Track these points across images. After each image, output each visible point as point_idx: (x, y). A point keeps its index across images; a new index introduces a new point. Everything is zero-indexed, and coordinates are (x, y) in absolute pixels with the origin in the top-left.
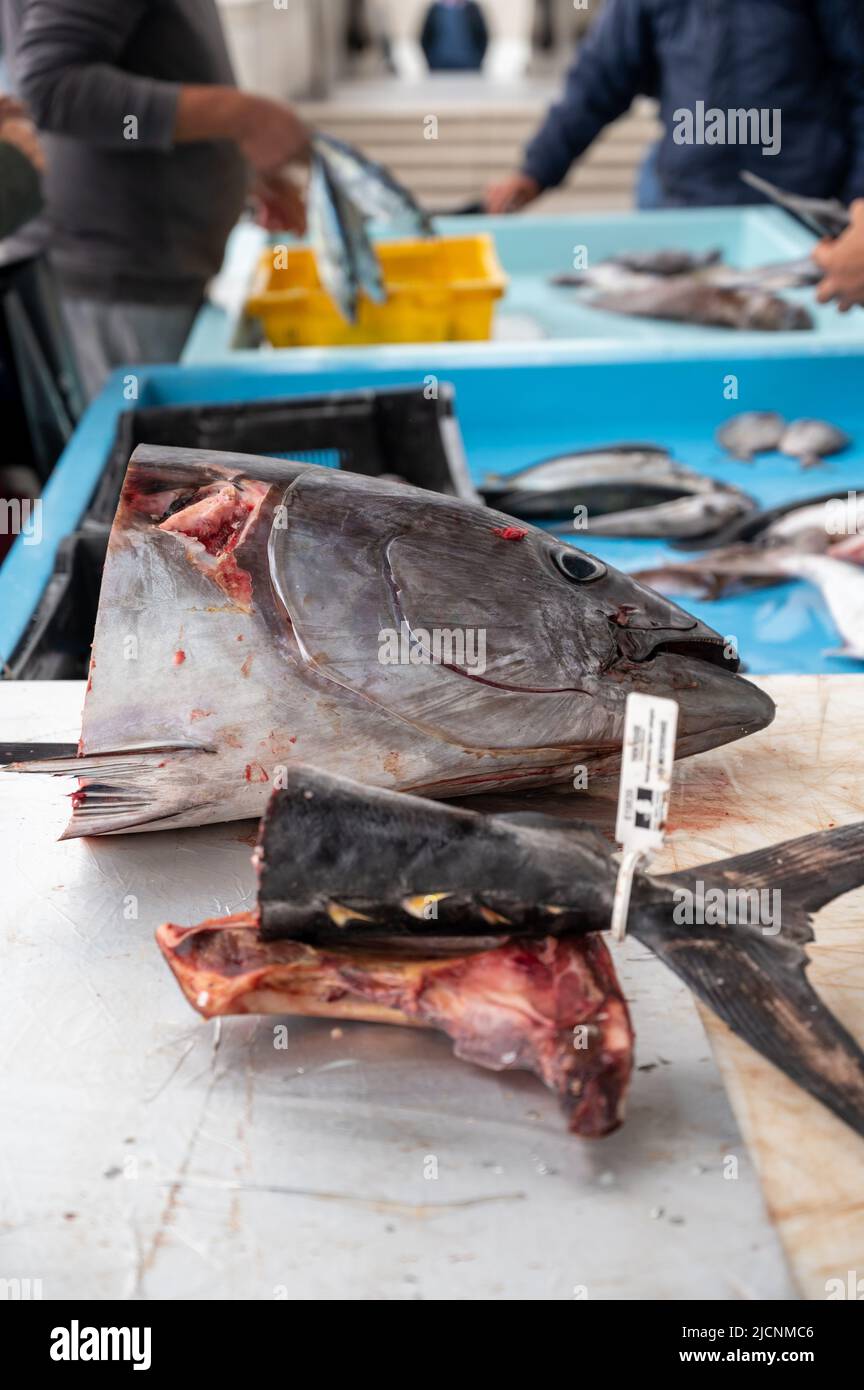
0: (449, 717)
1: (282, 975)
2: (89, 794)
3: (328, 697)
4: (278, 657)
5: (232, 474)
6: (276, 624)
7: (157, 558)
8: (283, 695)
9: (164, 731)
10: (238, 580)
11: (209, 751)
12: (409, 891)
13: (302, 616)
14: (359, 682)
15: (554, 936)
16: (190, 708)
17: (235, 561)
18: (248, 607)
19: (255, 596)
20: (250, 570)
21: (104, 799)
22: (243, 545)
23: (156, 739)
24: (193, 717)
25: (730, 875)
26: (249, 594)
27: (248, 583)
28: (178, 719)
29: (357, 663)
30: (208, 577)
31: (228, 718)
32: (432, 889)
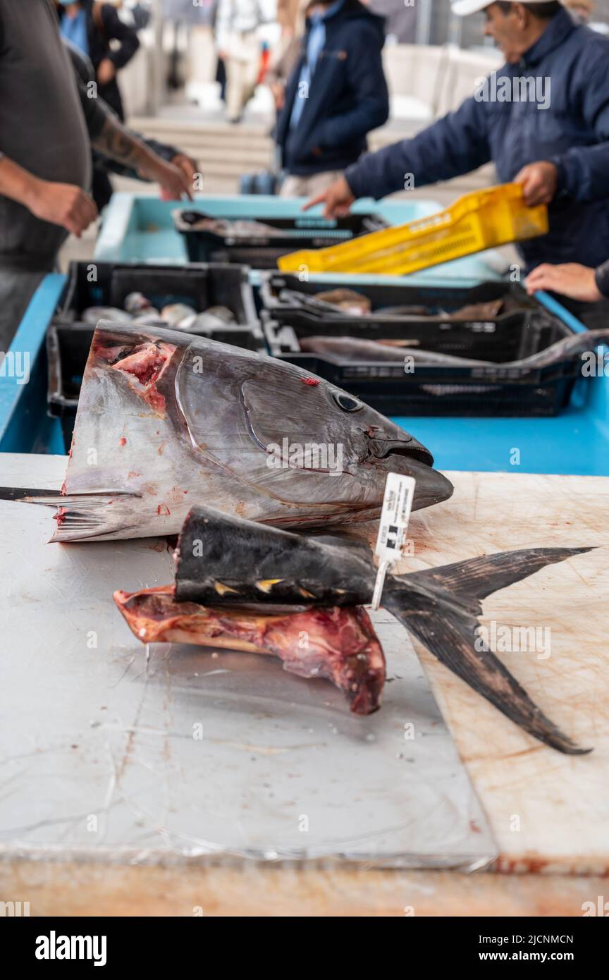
0: (273, 484)
1: (187, 621)
2: (67, 517)
3: (206, 469)
4: (180, 444)
5: (155, 339)
6: (178, 426)
7: (111, 384)
8: (181, 466)
9: (113, 483)
10: (157, 400)
11: (137, 496)
12: (260, 577)
13: (193, 422)
14: (224, 461)
15: (338, 606)
16: (128, 470)
17: (156, 388)
18: (163, 415)
19: (167, 409)
20: (165, 395)
21: (75, 521)
22: (160, 380)
23: (109, 487)
24: (130, 476)
25: (437, 577)
26: (164, 408)
27: (163, 402)
28: (121, 477)
29: (224, 451)
30: (141, 397)
31: (150, 478)
32: (273, 577)
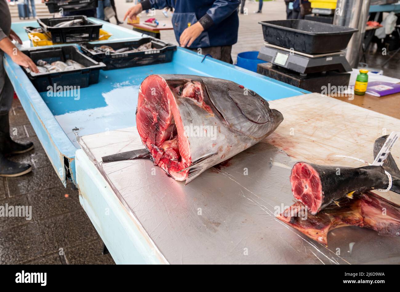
2: (191, 171)
3: (236, 134)
4: (224, 126)
5: (190, 80)
6: (221, 117)
7: (189, 105)
8: (228, 136)
9: (208, 151)
10: (208, 108)
11: (216, 154)
12: (348, 192)
13: (225, 115)
14: (239, 129)
16: (212, 143)
17: (205, 103)
18: (213, 115)
19: (213, 111)
20: (209, 104)
21: (193, 172)
22: (204, 98)
23: (207, 154)
24: (213, 146)
26: (211, 111)
27: (210, 108)
28: (210, 147)
29: (238, 124)
30: (202, 108)
31: (220, 145)
32: (352, 190)
